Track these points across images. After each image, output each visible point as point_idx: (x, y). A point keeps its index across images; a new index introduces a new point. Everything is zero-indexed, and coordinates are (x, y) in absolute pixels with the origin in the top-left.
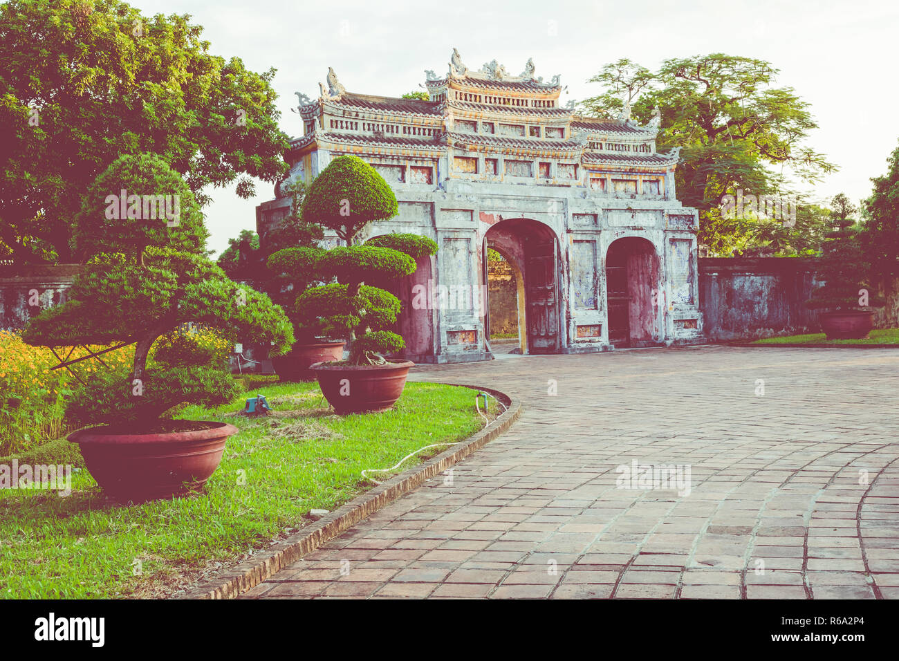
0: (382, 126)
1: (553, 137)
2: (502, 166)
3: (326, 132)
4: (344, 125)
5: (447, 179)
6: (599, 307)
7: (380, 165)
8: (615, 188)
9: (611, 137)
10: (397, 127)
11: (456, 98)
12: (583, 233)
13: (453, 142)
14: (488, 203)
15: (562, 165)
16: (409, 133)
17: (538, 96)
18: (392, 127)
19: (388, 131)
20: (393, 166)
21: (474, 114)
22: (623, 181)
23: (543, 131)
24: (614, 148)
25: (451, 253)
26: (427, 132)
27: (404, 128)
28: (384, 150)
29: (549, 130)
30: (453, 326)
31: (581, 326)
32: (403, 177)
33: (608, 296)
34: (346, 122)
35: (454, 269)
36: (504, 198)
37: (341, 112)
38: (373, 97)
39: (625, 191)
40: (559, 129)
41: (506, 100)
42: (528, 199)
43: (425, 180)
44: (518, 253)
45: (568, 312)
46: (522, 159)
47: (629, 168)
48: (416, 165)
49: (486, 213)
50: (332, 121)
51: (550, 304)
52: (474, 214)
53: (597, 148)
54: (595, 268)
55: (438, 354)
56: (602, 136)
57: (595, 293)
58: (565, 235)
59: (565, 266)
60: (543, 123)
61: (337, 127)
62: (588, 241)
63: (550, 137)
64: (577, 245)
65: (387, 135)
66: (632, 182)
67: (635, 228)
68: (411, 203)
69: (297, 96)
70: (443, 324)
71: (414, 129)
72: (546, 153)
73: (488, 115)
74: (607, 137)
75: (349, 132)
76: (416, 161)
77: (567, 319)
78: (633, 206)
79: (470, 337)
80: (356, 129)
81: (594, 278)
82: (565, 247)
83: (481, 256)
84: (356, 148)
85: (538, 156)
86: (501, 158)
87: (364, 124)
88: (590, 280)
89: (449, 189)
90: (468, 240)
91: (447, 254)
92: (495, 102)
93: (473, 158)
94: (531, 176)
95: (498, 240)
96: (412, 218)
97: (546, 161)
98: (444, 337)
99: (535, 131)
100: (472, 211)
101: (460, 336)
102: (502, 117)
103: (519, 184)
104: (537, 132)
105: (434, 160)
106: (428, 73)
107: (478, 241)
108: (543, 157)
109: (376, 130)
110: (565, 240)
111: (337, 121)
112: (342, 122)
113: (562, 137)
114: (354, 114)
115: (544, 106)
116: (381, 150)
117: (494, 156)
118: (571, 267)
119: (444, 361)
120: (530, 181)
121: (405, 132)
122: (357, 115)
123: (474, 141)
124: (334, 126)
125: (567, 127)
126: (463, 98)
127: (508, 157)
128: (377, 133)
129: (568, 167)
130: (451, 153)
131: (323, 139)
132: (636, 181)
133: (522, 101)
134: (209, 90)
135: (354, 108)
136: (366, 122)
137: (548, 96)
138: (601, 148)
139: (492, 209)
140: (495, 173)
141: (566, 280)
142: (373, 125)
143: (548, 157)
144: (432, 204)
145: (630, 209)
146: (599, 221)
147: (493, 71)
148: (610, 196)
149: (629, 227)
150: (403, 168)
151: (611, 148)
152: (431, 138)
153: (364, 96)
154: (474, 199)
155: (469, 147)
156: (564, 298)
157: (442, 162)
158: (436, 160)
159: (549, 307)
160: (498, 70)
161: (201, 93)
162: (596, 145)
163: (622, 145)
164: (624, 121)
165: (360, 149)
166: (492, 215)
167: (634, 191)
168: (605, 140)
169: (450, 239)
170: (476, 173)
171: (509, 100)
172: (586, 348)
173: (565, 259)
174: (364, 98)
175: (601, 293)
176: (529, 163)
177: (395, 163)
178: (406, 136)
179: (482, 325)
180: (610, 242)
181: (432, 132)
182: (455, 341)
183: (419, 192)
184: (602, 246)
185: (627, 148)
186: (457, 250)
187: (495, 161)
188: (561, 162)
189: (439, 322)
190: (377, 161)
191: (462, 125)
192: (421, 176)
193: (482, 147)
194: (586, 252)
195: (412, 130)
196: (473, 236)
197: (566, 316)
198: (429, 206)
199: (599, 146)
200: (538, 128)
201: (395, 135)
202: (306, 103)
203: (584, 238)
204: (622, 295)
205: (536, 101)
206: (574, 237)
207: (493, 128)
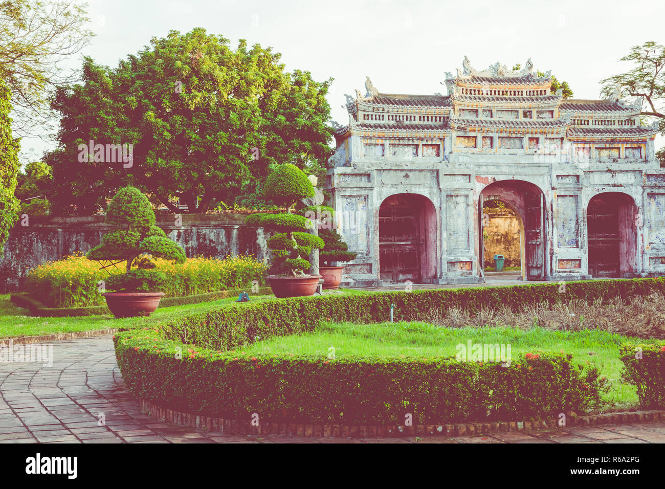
0: (403, 116)
1: (544, 118)
2: (497, 142)
3: (358, 123)
4: (374, 117)
5: (451, 153)
6: (580, 246)
7: (399, 144)
8: (599, 154)
9: (597, 115)
10: (414, 117)
11: (463, 93)
12: (566, 189)
13: (456, 126)
14: (484, 169)
15: (550, 138)
16: (424, 120)
17: (532, 87)
18: (411, 117)
19: (407, 120)
20: (409, 145)
21: (475, 104)
22: (606, 148)
23: (534, 114)
24: (600, 123)
25: (453, 206)
26: (438, 119)
27: (420, 117)
28: (401, 134)
29: (540, 112)
30: (453, 258)
31: (561, 260)
32: (417, 152)
33: (589, 237)
34: (376, 115)
35: (455, 217)
36: (497, 165)
37: (371, 109)
38: (399, 96)
39: (609, 156)
40: (549, 111)
41: (505, 92)
42: (518, 165)
43: (435, 153)
44: (519, 205)
45: (552, 249)
46: (514, 135)
47: (610, 139)
48: (426, 143)
49: (482, 176)
50: (364, 115)
51: (538, 243)
52: (471, 177)
53: (585, 124)
54: (577, 216)
55: (440, 278)
56: (588, 115)
57: (577, 235)
58: (550, 192)
59: (550, 215)
60: (534, 108)
61: (368, 119)
62: (570, 196)
63: (541, 118)
64: (560, 199)
65: (406, 123)
66: (616, 150)
67: (614, 185)
68: (421, 171)
69: (345, 97)
70: (444, 256)
71: (428, 117)
72: (534, 130)
73: (487, 105)
74: (593, 115)
75: (378, 122)
76: (427, 141)
77: (551, 254)
78: (613, 168)
79: (467, 266)
80: (383, 120)
81: (576, 224)
82: (550, 201)
83: (477, 208)
84: (379, 134)
85: (528, 133)
86: (496, 136)
87: (389, 116)
88: (573, 225)
89: (451, 160)
90: (467, 196)
91: (449, 207)
92: (495, 94)
93: (473, 137)
94: (522, 148)
95: (502, 195)
96: (422, 181)
97: (535, 136)
98: (445, 266)
99: (528, 113)
100: (470, 175)
101: (458, 266)
102: (498, 105)
103: (510, 154)
104: (530, 115)
105: (441, 139)
106: (447, 74)
107: (474, 198)
108: (532, 133)
109: (398, 119)
110: (550, 195)
111: (368, 115)
112: (372, 115)
113: (552, 118)
114: (381, 109)
115: (537, 94)
116: (399, 134)
117: (490, 135)
118: (555, 215)
119: (444, 283)
120: (521, 152)
121: (420, 120)
122: (383, 110)
123: (473, 125)
124: (366, 118)
125: (556, 110)
126: (469, 92)
127: (501, 135)
128: (399, 122)
129: (555, 140)
130: (454, 134)
131: (355, 128)
132: (619, 148)
133: (518, 92)
134: (279, 99)
135: (381, 106)
136: (390, 115)
137: (540, 87)
138: (588, 124)
139: (487, 173)
140: (492, 147)
141: (551, 226)
142: (396, 116)
143: (536, 133)
144: (438, 171)
145: (609, 171)
146: (580, 180)
147: (496, 71)
148: (593, 161)
149: (609, 184)
150: (417, 146)
151: (597, 123)
152: (441, 123)
153: (392, 95)
154: (472, 166)
155: (468, 129)
156: (548, 239)
157: (447, 140)
158: (442, 139)
159: (538, 245)
160: (500, 69)
161: (273, 102)
162: (583, 122)
163: (608, 121)
164: (614, 101)
165: (383, 134)
166: (487, 178)
167: (617, 156)
168: (592, 117)
169: (451, 196)
170: (475, 147)
171: (507, 92)
172: (566, 277)
173: (550, 210)
174: (392, 97)
175: (582, 235)
176: (520, 139)
177: (410, 142)
178: (421, 123)
179: (477, 257)
180: (591, 197)
181: (442, 119)
182: (454, 269)
183: (429, 162)
184: (584, 199)
185: (612, 123)
186: (457, 203)
187: (491, 138)
188: (548, 137)
189: (441, 255)
190: (397, 142)
191: (467, 113)
192: (431, 151)
193: (480, 129)
194: (570, 204)
195: (426, 118)
196: (471, 194)
197: (550, 252)
198: (435, 173)
199: (586, 123)
200: (530, 112)
201: (413, 122)
202: (351, 101)
203: (567, 193)
204: (612, 237)
205: (530, 92)
206: (558, 193)
207: (492, 114)
